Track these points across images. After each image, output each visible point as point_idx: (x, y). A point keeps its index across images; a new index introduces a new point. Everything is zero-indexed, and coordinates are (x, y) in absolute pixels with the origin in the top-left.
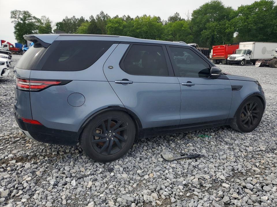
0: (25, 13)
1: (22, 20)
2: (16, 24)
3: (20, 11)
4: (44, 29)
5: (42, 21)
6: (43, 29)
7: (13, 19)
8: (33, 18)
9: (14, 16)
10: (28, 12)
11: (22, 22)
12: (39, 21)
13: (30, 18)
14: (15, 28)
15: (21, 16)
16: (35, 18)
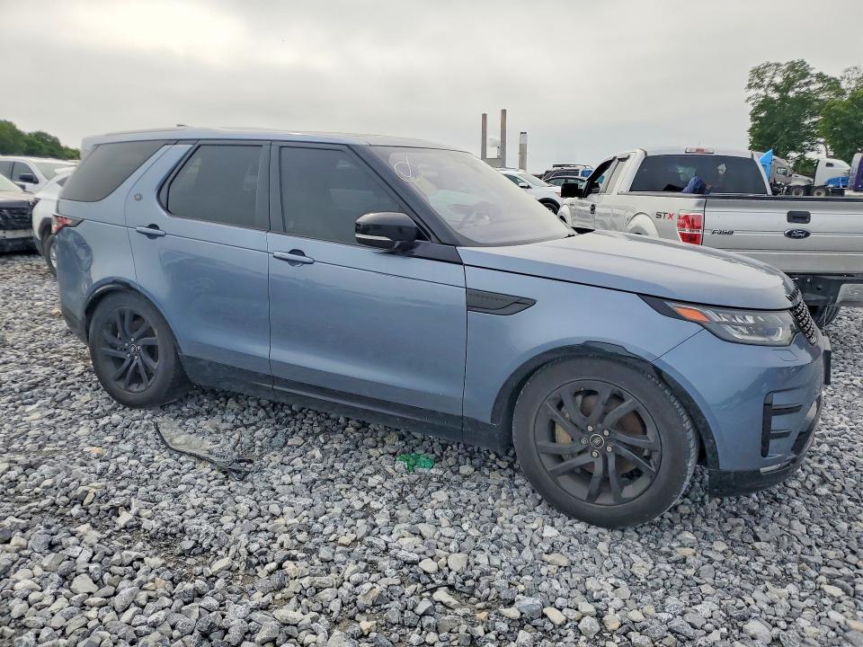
0: (792, 66)
1: (777, 88)
2: (756, 105)
3: (778, 65)
4: (842, 109)
5: (844, 85)
6: (835, 111)
7: (753, 92)
8: (814, 79)
9: (756, 80)
10: (804, 63)
11: (776, 96)
12: (833, 85)
13: (807, 80)
14: (754, 116)
15: (778, 80)
16: (821, 77)
